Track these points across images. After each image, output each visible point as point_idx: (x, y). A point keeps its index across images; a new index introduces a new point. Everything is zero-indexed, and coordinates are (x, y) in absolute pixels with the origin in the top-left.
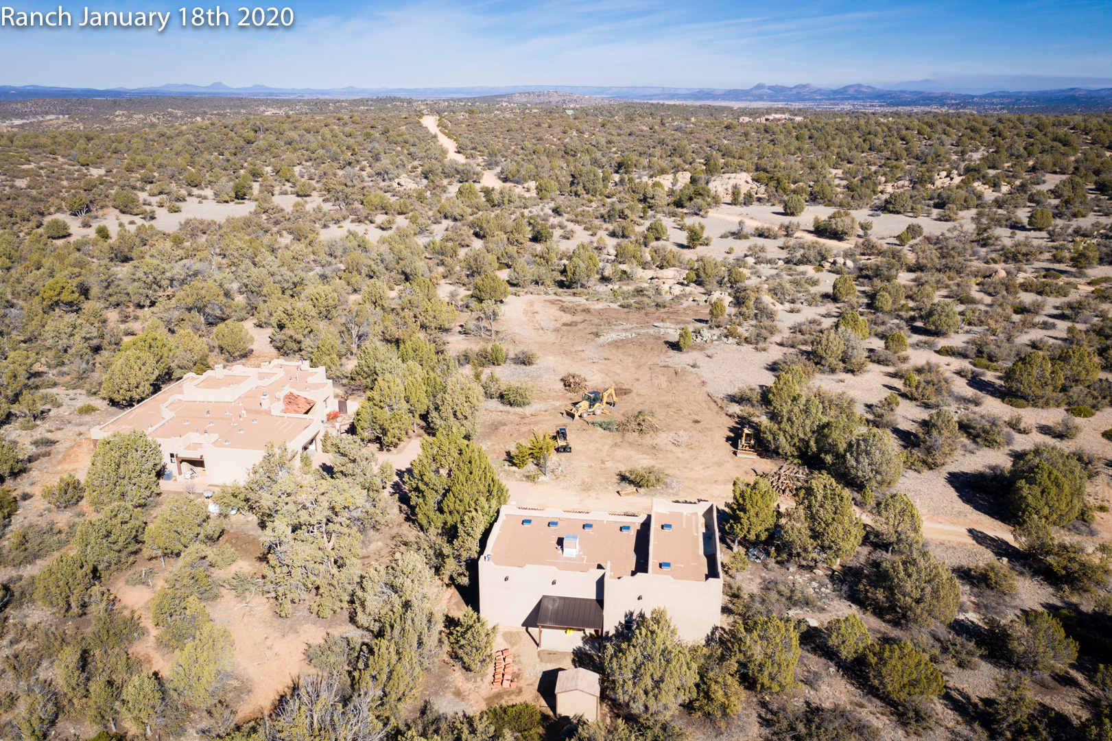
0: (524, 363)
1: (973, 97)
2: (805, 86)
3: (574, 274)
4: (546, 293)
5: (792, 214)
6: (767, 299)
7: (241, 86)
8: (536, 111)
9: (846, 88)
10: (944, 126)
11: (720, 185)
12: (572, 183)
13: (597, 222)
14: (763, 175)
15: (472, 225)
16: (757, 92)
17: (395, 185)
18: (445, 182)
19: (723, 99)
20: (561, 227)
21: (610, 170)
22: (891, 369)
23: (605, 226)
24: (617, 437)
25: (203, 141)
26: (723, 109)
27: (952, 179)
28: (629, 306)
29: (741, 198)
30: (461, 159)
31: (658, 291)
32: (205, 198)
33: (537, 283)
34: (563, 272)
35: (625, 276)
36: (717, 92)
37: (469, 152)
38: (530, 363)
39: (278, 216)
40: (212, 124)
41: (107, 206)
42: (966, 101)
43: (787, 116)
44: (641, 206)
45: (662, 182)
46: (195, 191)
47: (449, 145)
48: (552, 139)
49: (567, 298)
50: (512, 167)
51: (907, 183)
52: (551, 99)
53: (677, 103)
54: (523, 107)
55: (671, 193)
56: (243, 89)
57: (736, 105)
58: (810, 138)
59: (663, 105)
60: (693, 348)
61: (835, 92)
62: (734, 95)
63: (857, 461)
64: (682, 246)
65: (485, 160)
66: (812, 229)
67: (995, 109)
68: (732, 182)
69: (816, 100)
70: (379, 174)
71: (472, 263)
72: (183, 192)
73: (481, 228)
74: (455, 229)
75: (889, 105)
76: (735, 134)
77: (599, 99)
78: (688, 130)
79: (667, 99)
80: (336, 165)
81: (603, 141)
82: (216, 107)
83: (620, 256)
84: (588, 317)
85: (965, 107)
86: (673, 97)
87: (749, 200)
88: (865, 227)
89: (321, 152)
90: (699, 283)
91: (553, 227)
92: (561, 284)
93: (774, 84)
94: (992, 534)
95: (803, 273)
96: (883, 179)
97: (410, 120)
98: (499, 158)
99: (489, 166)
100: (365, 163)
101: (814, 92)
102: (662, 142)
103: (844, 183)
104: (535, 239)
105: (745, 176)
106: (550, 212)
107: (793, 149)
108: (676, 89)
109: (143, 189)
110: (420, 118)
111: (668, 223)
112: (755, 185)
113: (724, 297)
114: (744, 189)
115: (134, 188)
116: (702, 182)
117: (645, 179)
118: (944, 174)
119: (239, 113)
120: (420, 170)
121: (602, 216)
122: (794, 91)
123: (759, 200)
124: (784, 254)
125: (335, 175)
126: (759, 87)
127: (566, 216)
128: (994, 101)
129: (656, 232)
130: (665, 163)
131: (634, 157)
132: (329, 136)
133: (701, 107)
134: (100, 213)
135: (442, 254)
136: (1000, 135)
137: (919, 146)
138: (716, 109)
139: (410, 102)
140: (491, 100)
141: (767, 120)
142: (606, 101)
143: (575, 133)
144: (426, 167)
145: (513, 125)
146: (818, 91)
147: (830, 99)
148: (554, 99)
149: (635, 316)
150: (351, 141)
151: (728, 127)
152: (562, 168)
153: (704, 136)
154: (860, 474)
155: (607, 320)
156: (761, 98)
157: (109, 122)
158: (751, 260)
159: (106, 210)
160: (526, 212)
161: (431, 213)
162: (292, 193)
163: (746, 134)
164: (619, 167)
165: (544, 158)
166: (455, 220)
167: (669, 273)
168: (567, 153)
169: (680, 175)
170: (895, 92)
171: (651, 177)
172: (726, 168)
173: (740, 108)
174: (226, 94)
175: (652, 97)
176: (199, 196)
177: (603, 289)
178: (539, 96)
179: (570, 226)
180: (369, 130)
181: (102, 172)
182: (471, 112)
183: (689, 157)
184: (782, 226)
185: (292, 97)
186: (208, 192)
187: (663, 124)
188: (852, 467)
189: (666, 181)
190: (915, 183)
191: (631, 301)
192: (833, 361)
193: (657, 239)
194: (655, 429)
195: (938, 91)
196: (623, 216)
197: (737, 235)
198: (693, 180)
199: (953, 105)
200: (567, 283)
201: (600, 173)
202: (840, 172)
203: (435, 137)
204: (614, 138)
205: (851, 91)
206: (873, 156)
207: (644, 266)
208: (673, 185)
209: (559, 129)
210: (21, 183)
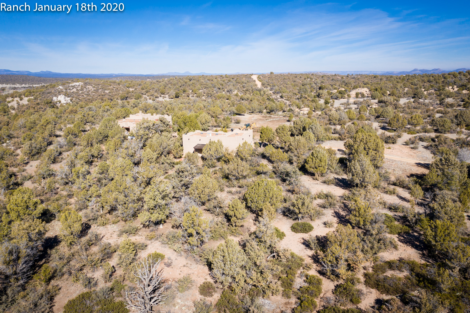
2: (437, 70)
4: (261, 114)
11: (354, 92)
16: (414, 72)
27: (453, 89)
29: (360, 96)
37: (265, 85)
49: (267, 115)
56: (197, 74)
68: (360, 91)
72: (159, 96)
81: (319, 82)
87: (363, 96)
96: (423, 90)
97: (247, 76)
105: (366, 89)
106: (279, 97)
109: (145, 94)
110: (252, 75)
112: (368, 92)
114: (363, 93)
121: (298, 99)
122: (432, 72)
127: (285, 98)
132: (216, 81)
158: (343, 108)
162: (196, 97)
164: (320, 88)
176: (163, 97)
180: (231, 79)
186: (167, 96)
190: (437, 91)
192: (336, 122)
196: (305, 98)
197: (346, 104)
210: (107, 92)
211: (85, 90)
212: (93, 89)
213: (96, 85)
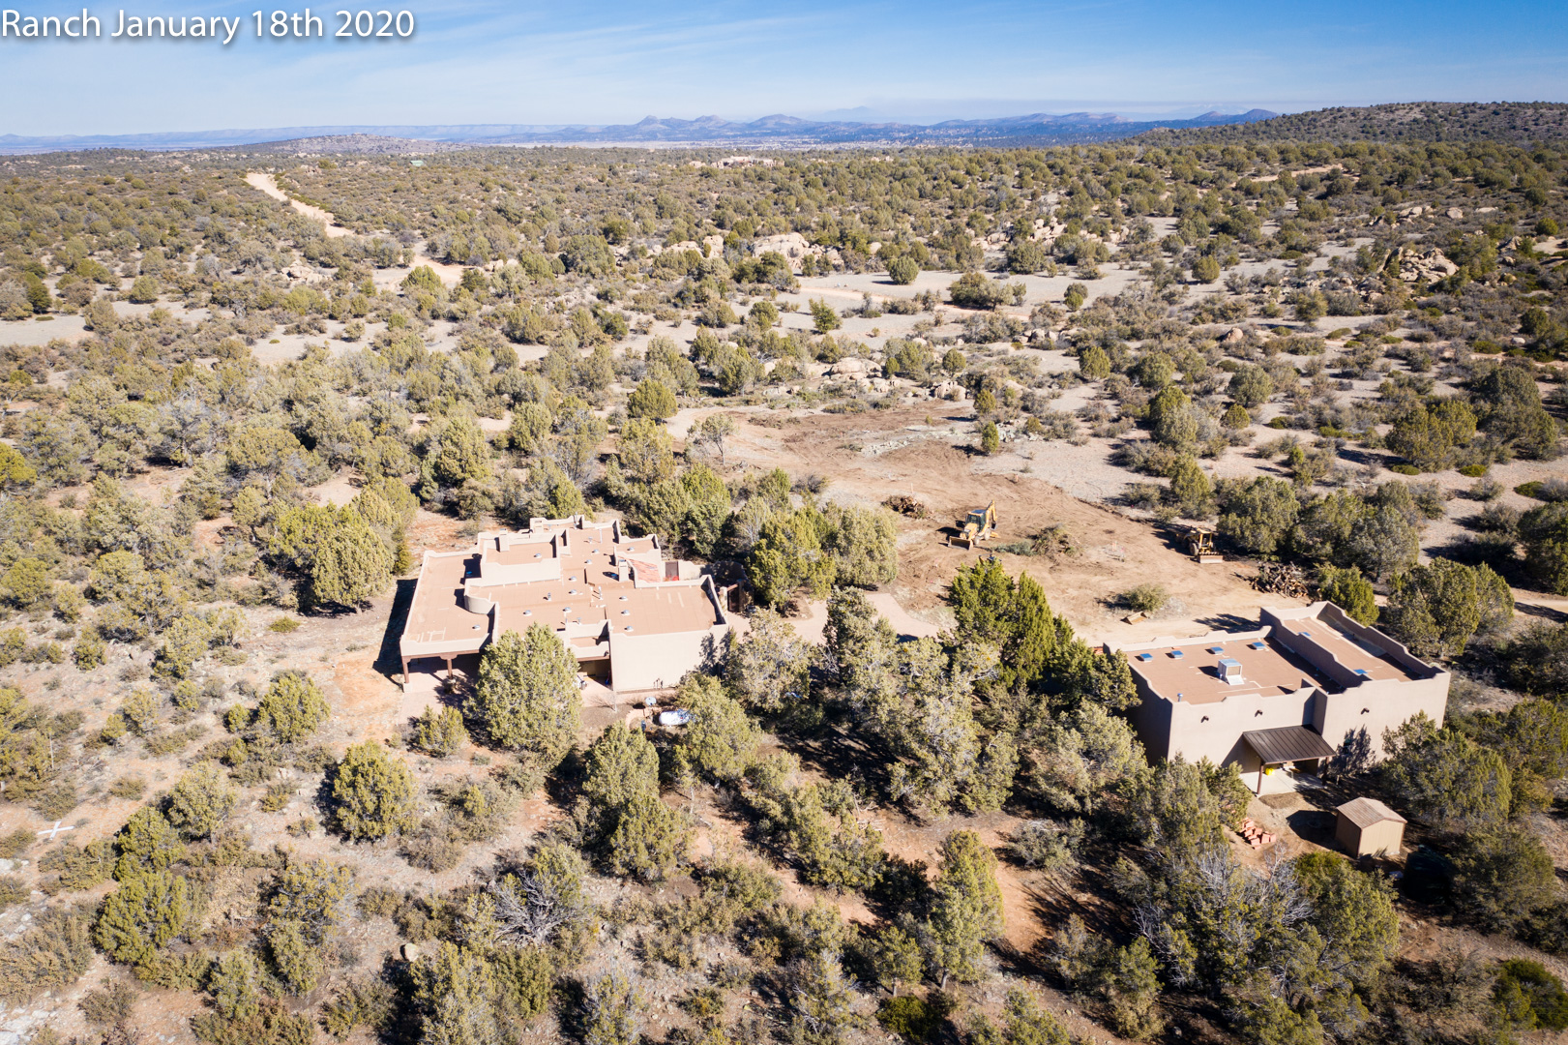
0: (813, 491)
1: (924, 128)
2: (709, 119)
5: (904, 282)
12: (565, 259)
13: (667, 308)
16: (646, 128)
17: (284, 276)
19: (602, 139)
27: (1052, 228)
28: (839, 410)
29: (815, 267)
30: (352, 234)
31: (859, 389)
33: (677, 392)
35: (795, 374)
36: (591, 131)
37: (356, 224)
38: (822, 491)
42: (915, 134)
49: (740, 407)
51: (1002, 237)
52: (360, 146)
58: (825, 185)
59: (551, 149)
60: (999, 451)
61: (751, 126)
66: (950, 299)
68: (786, 246)
69: (728, 137)
75: (827, 141)
84: (803, 428)
85: (921, 141)
87: (826, 268)
88: (1017, 292)
90: (904, 372)
92: (714, 393)
93: (667, 117)
95: (1005, 352)
96: (972, 233)
97: (228, 180)
101: (724, 127)
105: (794, 238)
108: (532, 127)
110: (243, 176)
116: (746, 248)
121: (669, 301)
122: (696, 126)
123: (836, 267)
126: (648, 121)
128: (952, 132)
137: (977, 190)
141: (726, 164)
146: (727, 125)
147: (744, 136)
148: (365, 146)
156: (653, 137)
158: (922, 342)
162: (121, 299)
164: (606, 233)
170: (827, 124)
171: (665, 245)
175: (499, 139)
177: (776, 393)
184: (907, 298)
188: (1371, 551)
191: (838, 404)
194: (1079, 546)
195: (879, 120)
196: (701, 298)
197: (863, 313)
199: (904, 138)
200: (722, 390)
201: (599, 243)
203: (286, 204)
205: (771, 124)
208: (705, 254)
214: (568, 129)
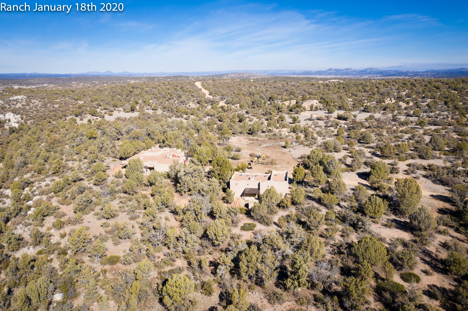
0: (238, 151)
1: (419, 72)
2: (349, 69)
3: (253, 130)
4: (244, 136)
5: (331, 113)
6: (315, 135)
7: (118, 72)
8: (238, 80)
9: (366, 70)
10: (394, 83)
11: (306, 104)
12: (253, 104)
13: (261, 116)
14: (322, 100)
15: (218, 118)
16: (329, 72)
17: (188, 106)
18: (206, 105)
19: (315, 75)
20: (249, 117)
21: (267, 100)
22: (348, 152)
23: (264, 117)
24: (265, 166)
25: (114, 92)
26: (313, 78)
27: (391, 101)
28: (271, 139)
29: (314, 109)
30: (211, 97)
31: (281, 135)
32: (120, 111)
33: (241, 133)
34: (249, 130)
35: (270, 131)
36: (313, 72)
37: (214, 95)
38: (240, 151)
39: (149, 116)
40: (116, 86)
41: (87, 114)
42: (416, 74)
43: (337, 80)
44: (277, 111)
45: (285, 103)
46: (117, 109)
47: (207, 92)
48: (245, 90)
49: (251, 137)
50: (231, 99)
51: (375, 103)
53: (295, 76)
54: (233, 79)
55: (288, 107)
56: (119, 73)
57: (318, 77)
58: (343, 88)
60: (290, 147)
61: (362, 71)
62: (319, 73)
63: (329, 166)
64: (291, 123)
65: (220, 98)
66: (337, 117)
67: (428, 77)
68: (311, 103)
69: (354, 74)
70: (181, 102)
71: (220, 127)
72: (112, 109)
73: (221, 118)
74: (212, 119)
75: (384, 76)
76: (315, 87)
77: (264, 75)
78: (297, 86)
79: (292, 75)
80: (165, 99)
81: (264, 90)
82: (110, 80)
83: (269, 125)
84: (257, 141)
85: (415, 76)
86: (294, 74)
87: (316, 109)
88: (355, 116)
89: (159, 95)
90: (294, 132)
91: (246, 118)
92: (249, 134)
93: (337, 69)
94: (364, 183)
95: (330, 129)
96: (366, 101)
97: (191, 83)
98: (225, 97)
99: (222, 99)
100: (175, 99)
101: (353, 71)
102: (287, 90)
103: (353, 103)
104: (240, 121)
105: (316, 101)
106: (245, 113)
107: (335, 92)
108: (296, 71)
109: (98, 108)
110: (195, 83)
111: (286, 116)
112: (319, 104)
113: (302, 136)
114: (315, 105)
115: (95, 107)
116: (300, 103)
117: (279, 102)
118: (389, 99)
119: (120, 82)
120: (196, 101)
121: (263, 114)
122: (345, 71)
123: (320, 109)
124: (325, 125)
125: (165, 103)
126: (330, 69)
127: (250, 114)
128: (428, 74)
129: (282, 119)
130: (287, 98)
131: (276, 95)
132: (161, 89)
133: (304, 78)
134: (85, 116)
135: (209, 125)
136: (414, 86)
137: (383, 90)
138: (311, 78)
139: (187, 77)
140: (220, 76)
141: (329, 82)
142: (267, 76)
143: (253, 87)
144: (199, 100)
145: (230, 85)
146: (355, 71)
147: (359, 74)
148: (245, 76)
149: (272, 141)
150: (169, 91)
151: (312, 85)
152: (249, 100)
153: (303, 88)
154: (330, 169)
155: (264, 142)
156: (331, 74)
157: (71, 86)
158: (313, 126)
159: (86, 115)
160: (237, 113)
161: (203, 114)
162: (151, 109)
163: (319, 87)
164: (270, 99)
165: (242, 96)
166: (211, 116)
167: (285, 129)
168: (251, 95)
169: (292, 101)
170: (387, 71)
171: (282, 102)
172: (310, 98)
173: (320, 78)
174: (112, 75)
175: (285, 74)
176: (118, 110)
177: (263, 134)
178: (239, 74)
179: (252, 117)
180: (176, 87)
181: (83, 102)
182: (214, 80)
183: (296, 95)
184: (326, 116)
185: (139, 76)
186: (121, 109)
187: (287, 84)
189: (287, 103)
190: (378, 102)
191: (272, 137)
192: (332, 149)
193: (282, 121)
194: (276, 164)
195: (405, 70)
196: (270, 114)
197: (310, 120)
198: (297, 103)
199: (410, 76)
200: (251, 132)
201: (263, 101)
202: (351, 99)
203: (201, 89)
204: (269, 89)
205: (368, 71)
206: (365, 94)
207: (277, 128)
208: (289, 104)
209: (247, 86)
210: (56, 106)
211: (32, 105)
212: (40, 104)
213: (41, 99)
214: (306, 72)
